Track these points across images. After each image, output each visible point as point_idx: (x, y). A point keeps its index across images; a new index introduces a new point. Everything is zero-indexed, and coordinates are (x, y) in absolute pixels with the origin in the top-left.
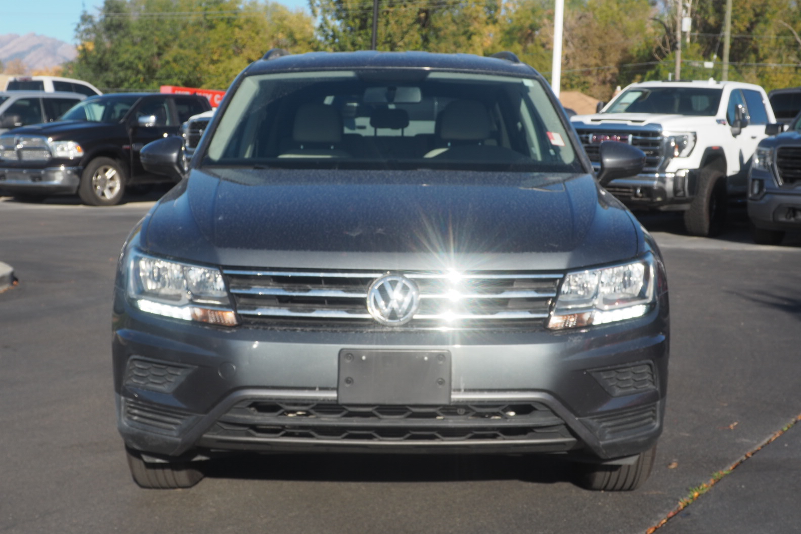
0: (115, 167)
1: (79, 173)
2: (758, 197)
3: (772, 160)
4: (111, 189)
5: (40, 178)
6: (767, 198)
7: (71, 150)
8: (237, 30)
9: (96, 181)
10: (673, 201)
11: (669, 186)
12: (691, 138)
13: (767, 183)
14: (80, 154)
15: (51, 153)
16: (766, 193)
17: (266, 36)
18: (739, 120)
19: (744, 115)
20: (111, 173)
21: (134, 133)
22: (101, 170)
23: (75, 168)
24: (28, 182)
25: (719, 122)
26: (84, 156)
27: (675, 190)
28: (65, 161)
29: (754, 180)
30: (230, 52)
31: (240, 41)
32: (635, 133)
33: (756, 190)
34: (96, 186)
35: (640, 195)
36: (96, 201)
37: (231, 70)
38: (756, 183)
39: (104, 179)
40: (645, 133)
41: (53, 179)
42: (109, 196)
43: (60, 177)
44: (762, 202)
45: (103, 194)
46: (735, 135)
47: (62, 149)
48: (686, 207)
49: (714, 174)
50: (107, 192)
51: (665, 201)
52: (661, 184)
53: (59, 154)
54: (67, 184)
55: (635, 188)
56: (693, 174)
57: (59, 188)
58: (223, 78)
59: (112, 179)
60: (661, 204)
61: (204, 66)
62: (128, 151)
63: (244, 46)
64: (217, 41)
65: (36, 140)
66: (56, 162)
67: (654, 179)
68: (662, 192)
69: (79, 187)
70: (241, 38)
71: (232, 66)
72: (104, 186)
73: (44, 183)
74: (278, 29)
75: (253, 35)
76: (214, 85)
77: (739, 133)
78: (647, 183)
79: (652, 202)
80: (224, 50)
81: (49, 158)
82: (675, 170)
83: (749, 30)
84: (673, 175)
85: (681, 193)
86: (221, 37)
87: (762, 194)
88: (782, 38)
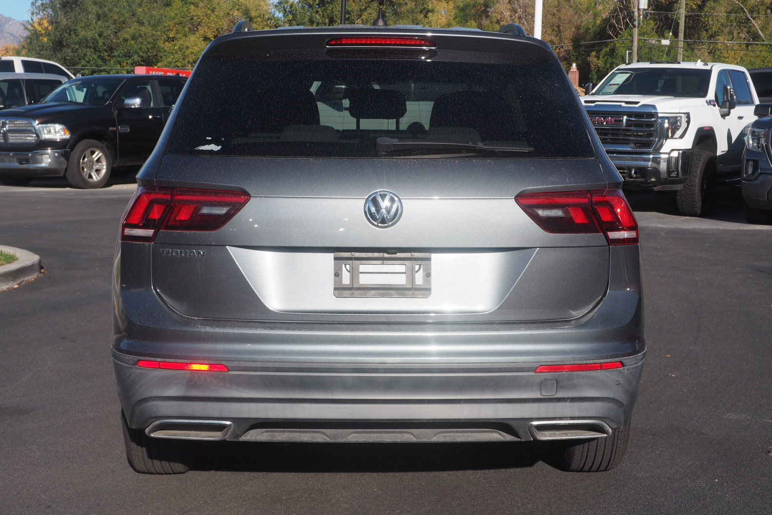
0: (102, 150)
1: (66, 156)
2: (754, 177)
3: (766, 141)
4: (98, 171)
5: (27, 162)
6: (762, 178)
7: (57, 132)
8: (192, 7)
9: (83, 163)
10: (666, 182)
11: (663, 166)
12: (684, 119)
13: (761, 164)
14: (67, 136)
15: (38, 136)
16: (761, 174)
17: (222, 13)
18: (728, 101)
19: (732, 96)
20: (97, 155)
21: (119, 115)
22: (88, 152)
23: (62, 151)
24: (16, 165)
25: (709, 103)
26: (71, 138)
27: (669, 171)
28: (51, 144)
29: (748, 161)
30: (186, 29)
31: (195, 18)
32: (629, 114)
33: (750, 171)
34: (83, 169)
35: (635, 176)
36: (84, 184)
37: (187, 48)
38: (751, 163)
39: (91, 161)
40: (639, 115)
41: (41, 162)
42: (95, 178)
43: (47, 159)
44: (757, 182)
45: (90, 177)
46: (724, 116)
47: (49, 132)
48: (679, 187)
49: (706, 155)
50: (94, 174)
51: (660, 181)
52: (655, 165)
53: (46, 136)
54: (54, 166)
55: (630, 169)
56: (686, 155)
57: (46, 170)
58: (179, 56)
59: (98, 161)
60: (655, 184)
61: (160, 43)
62: (114, 132)
63: (199, 24)
64: (174, 18)
65: (20, 123)
66: (43, 144)
67: (649, 160)
68: (656, 172)
69: (66, 169)
70: (197, 15)
71: (188, 44)
72: (91, 168)
73: (31, 166)
74: (234, 7)
75: (209, 12)
76: (170, 63)
77: (728, 114)
78: (643, 163)
79: (646, 183)
80: (179, 27)
81: (36, 140)
82: (668, 151)
83: (701, 7)
84: (667, 156)
85: (674, 175)
86: (176, 14)
87: (757, 174)
88: (733, 16)
